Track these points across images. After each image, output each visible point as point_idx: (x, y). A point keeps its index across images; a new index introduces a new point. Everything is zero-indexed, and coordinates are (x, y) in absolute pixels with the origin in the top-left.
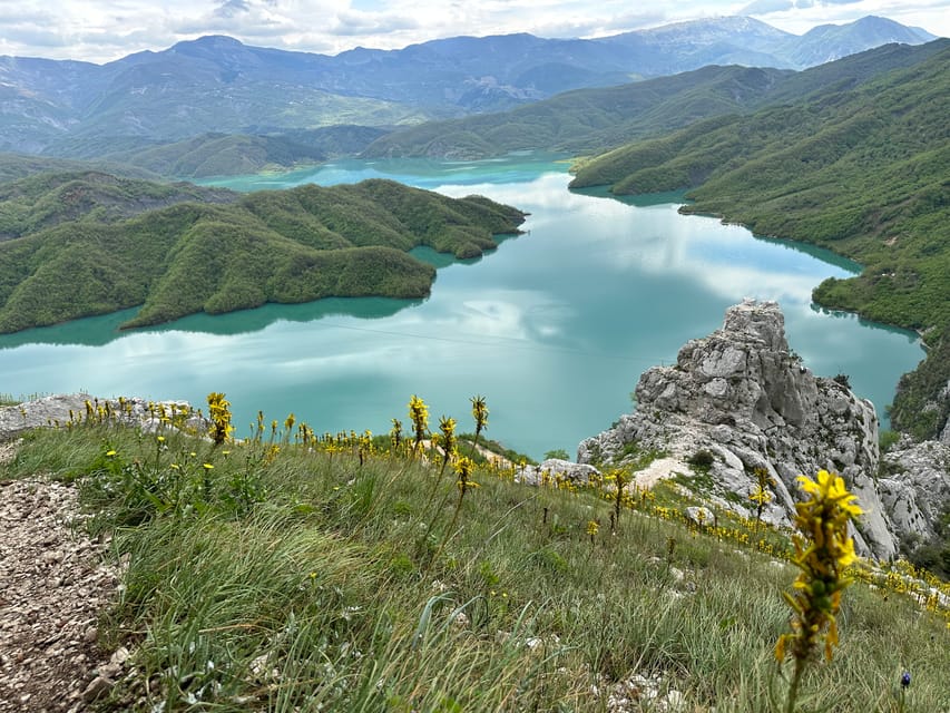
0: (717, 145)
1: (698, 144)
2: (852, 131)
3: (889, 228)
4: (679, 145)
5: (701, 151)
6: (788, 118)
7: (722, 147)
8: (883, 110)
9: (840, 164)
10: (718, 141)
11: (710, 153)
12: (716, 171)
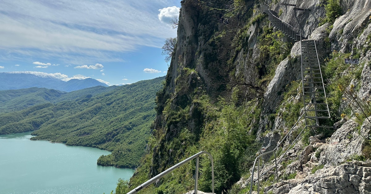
0: (44, 114)
1: (35, 114)
2: (96, 110)
3: (116, 138)
4: (26, 114)
5: (36, 116)
6: (71, 106)
7: (46, 115)
8: (104, 103)
9: (93, 119)
10: (44, 113)
11: (41, 117)
12: (44, 124)
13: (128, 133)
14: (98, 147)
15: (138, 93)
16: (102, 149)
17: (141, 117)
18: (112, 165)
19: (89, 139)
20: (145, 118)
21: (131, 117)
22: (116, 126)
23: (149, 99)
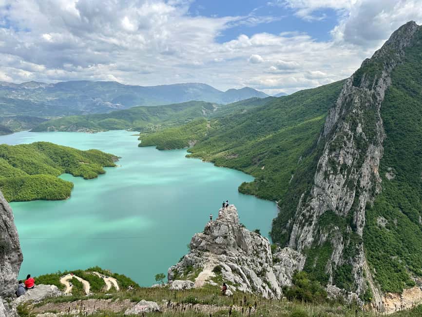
3: (261, 163)
13: (274, 159)
14: (243, 171)
15: (293, 108)
16: (247, 173)
17: (291, 140)
18: (253, 194)
19: (236, 161)
20: (296, 141)
21: (281, 139)
22: (264, 149)
23: (306, 117)
